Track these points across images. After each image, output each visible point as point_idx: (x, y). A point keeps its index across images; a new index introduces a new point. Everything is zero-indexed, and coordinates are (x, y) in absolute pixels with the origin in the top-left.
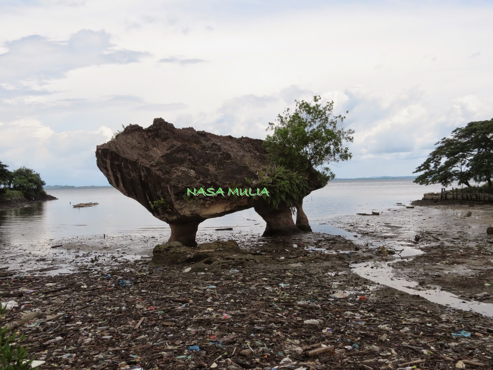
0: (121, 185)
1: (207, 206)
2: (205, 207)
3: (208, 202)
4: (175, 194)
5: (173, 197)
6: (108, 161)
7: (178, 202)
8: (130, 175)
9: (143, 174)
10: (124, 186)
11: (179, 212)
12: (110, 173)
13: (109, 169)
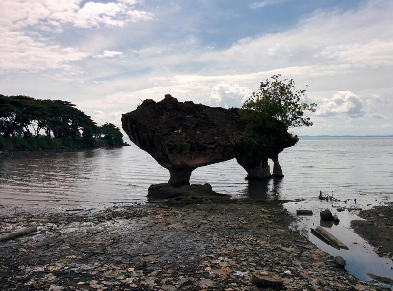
0: (137, 141)
1: (192, 158)
2: (191, 159)
3: (193, 156)
4: (169, 150)
5: (167, 152)
6: (129, 125)
7: (171, 155)
8: (142, 135)
9: (150, 135)
10: (139, 142)
11: (173, 162)
12: (130, 133)
13: (130, 131)
